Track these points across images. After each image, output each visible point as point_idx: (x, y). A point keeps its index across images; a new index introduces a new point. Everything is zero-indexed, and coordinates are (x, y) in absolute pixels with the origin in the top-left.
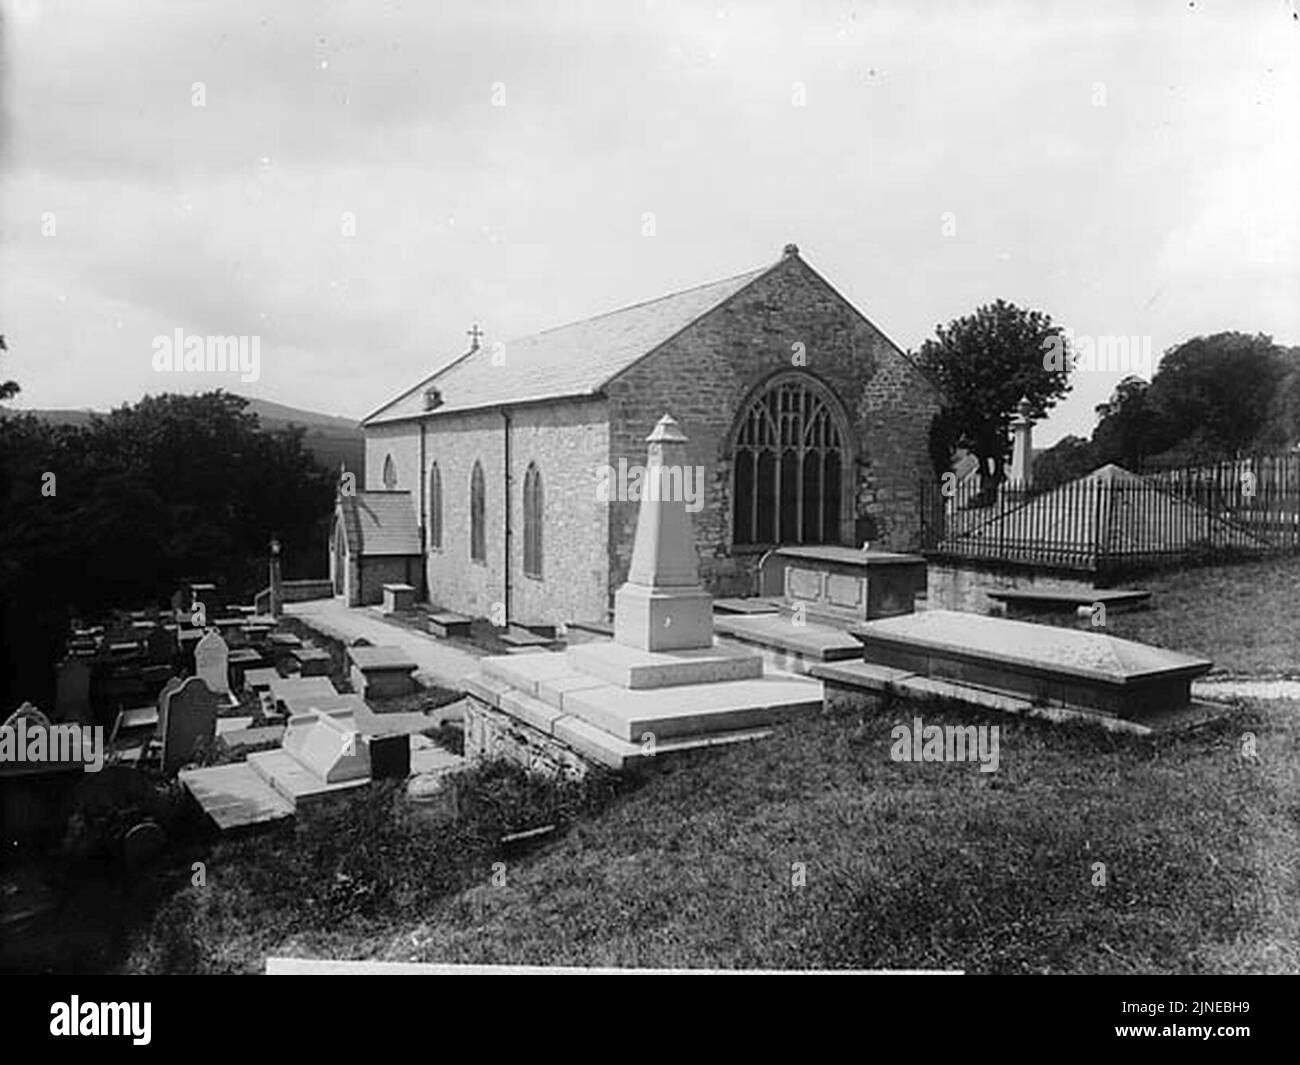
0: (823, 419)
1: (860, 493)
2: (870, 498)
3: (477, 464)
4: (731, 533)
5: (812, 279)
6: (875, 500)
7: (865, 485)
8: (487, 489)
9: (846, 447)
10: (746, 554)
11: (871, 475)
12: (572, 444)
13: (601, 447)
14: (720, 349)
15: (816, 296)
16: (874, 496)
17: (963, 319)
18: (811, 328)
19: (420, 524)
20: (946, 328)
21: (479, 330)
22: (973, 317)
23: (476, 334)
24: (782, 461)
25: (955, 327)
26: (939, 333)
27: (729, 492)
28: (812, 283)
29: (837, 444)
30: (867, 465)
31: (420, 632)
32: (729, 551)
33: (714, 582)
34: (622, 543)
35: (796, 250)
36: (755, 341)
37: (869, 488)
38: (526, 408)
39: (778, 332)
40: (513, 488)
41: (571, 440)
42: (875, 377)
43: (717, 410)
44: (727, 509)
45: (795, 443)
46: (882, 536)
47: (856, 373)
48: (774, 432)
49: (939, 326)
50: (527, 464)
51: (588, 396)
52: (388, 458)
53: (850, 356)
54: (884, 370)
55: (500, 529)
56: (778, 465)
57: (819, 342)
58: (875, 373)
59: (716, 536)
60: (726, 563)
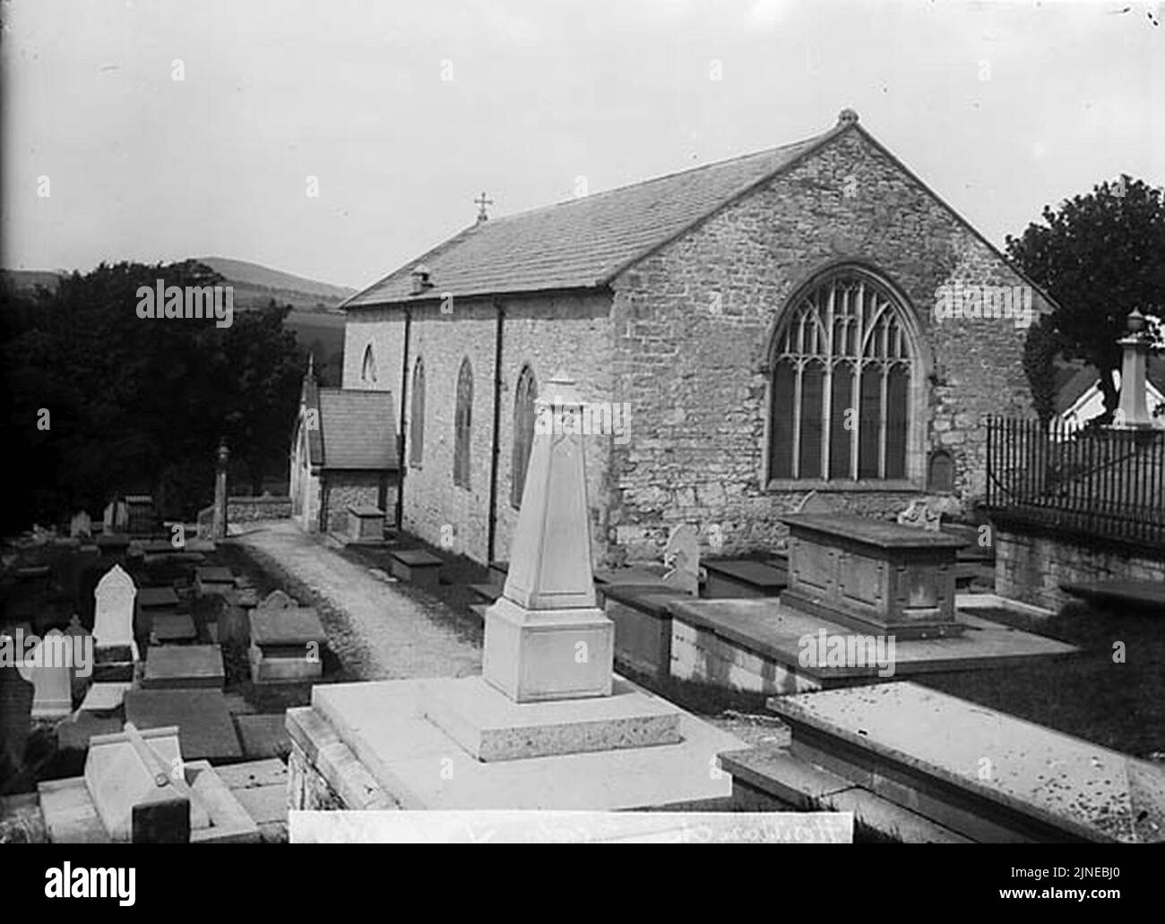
0: (886, 324)
1: (934, 419)
2: (947, 425)
3: (466, 361)
4: (765, 465)
5: (875, 151)
6: (953, 429)
7: (940, 409)
8: (476, 394)
9: (916, 359)
10: (786, 492)
11: (947, 396)
12: (573, 347)
13: (605, 352)
14: (756, 236)
15: (879, 172)
16: (952, 422)
17: (1077, 198)
18: (872, 210)
19: (399, 432)
20: (1055, 210)
21: (487, 198)
22: (1091, 197)
23: (483, 202)
24: (833, 375)
25: (1069, 208)
26: (1049, 216)
27: (764, 413)
28: (874, 157)
29: (903, 356)
30: (944, 384)
31: (380, 573)
32: (763, 488)
33: (743, 526)
34: (626, 472)
35: (857, 118)
36: (801, 226)
37: (945, 412)
38: (520, 299)
39: (831, 216)
40: (503, 395)
41: (572, 342)
42: (954, 273)
43: (751, 311)
44: (761, 435)
45: (850, 351)
46: (962, 473)
47: (929, 267)
48: (824, 339)
49: (1047, 208)
50: (520, 368)
51: (592, 288)
52: (369, 347)
53: (923, 246)
54: (966, 266)
55: (486, 445)
56: (828, 378)
57: (882, 229)
58: (954, 267)
59: (747, 468)
60: (759, 501)
